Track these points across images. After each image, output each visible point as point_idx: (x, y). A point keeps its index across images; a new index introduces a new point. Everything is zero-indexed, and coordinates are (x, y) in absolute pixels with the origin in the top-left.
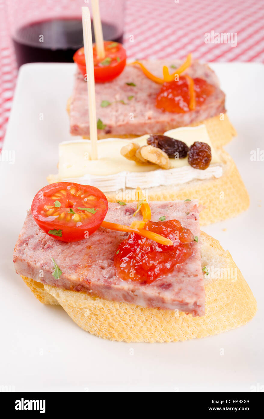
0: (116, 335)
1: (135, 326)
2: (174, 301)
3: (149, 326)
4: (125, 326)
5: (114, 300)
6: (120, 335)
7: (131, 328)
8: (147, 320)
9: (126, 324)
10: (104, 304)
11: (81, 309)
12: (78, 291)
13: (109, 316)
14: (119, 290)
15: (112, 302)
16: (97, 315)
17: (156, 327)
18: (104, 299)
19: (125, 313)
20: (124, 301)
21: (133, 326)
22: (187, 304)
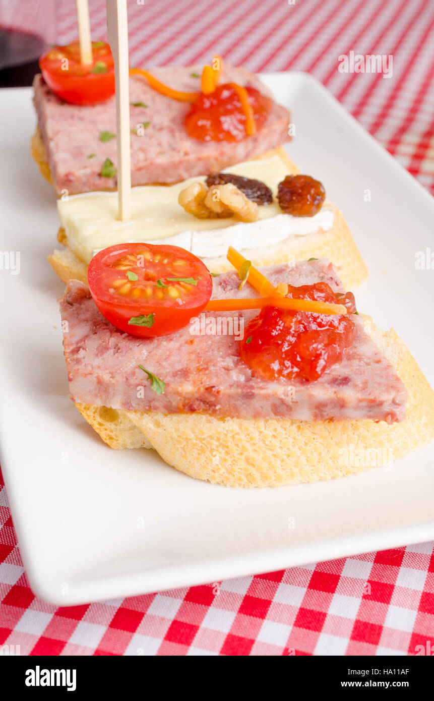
0: (257, 476)
1: (288, 456)
2: (361, 401)
3: (309, 455)
4: (273, 459)
5: (256, 415)
6: (264, 477)
7: (282, 461)
8: (306, 444)
9: (274, 456)
10: (240, 426)
11: (201, 440)
12: (192, 410)
13: (248, 446)
14: (266, 397)
15: (253, 421)
16: (227, 447)
17: (320, 454)
18: (238, 417)
19: (274, 436)
20: (273, 415)
21: (285, 457)
22: (381, 404)
